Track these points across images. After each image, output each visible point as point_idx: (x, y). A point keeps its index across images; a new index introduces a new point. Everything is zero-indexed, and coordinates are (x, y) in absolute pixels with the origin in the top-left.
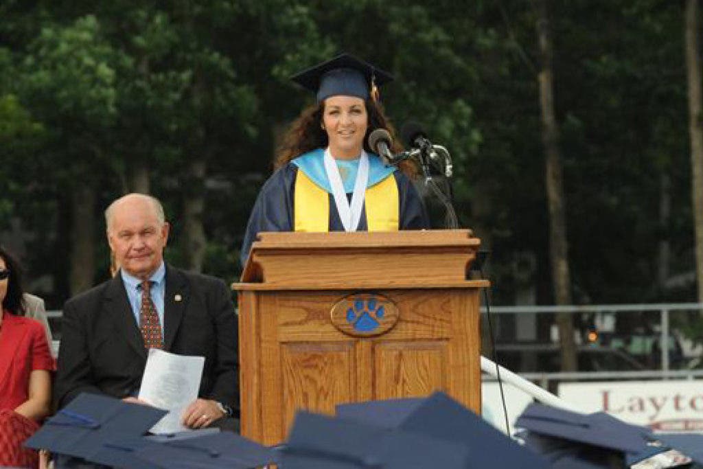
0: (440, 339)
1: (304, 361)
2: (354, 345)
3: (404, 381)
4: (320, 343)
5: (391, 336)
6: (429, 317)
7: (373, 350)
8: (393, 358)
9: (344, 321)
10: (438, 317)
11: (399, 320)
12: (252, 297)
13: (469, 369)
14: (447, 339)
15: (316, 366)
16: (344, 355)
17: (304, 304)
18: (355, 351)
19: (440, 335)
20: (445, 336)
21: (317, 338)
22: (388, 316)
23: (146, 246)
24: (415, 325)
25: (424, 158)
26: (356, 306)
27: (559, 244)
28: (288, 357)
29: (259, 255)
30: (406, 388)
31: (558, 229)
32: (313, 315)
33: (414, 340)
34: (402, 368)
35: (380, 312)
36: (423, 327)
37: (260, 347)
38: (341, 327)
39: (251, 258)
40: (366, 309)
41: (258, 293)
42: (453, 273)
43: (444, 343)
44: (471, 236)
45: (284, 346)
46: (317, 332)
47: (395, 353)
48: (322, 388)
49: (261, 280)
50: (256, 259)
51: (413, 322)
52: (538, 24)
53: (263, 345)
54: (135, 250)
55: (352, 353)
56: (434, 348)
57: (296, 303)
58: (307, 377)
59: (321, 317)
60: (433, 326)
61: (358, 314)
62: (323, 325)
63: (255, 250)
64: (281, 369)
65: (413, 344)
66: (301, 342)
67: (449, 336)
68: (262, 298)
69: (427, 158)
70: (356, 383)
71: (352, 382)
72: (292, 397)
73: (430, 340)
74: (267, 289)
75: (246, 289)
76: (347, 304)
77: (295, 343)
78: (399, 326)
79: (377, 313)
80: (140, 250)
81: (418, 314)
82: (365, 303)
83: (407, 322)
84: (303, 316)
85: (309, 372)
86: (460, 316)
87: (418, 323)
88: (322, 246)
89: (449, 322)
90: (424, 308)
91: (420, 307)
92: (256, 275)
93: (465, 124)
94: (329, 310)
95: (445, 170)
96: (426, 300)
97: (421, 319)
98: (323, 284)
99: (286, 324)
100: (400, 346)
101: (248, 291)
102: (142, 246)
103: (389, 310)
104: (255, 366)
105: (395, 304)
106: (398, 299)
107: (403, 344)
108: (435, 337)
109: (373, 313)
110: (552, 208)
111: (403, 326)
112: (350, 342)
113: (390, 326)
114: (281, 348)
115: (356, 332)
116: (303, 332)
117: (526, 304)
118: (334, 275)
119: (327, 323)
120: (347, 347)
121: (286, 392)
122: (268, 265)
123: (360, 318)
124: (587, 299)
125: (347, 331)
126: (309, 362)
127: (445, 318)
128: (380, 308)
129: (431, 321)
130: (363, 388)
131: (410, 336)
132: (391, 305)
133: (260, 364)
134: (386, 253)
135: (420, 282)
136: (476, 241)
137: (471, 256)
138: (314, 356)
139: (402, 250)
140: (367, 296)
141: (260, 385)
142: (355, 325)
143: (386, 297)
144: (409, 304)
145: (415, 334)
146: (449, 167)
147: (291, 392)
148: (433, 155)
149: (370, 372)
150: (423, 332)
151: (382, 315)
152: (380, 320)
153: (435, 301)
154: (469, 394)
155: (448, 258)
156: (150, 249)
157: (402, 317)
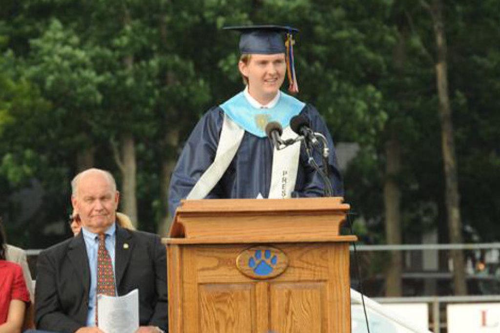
0: (320, 281)
1: (217, 297)
2: (254, 285)
3: (292, 313)
4: (229, 284)
5: (282, 278)
6: (311, 264)
7: (269, 289)
8: (284, 295)
9: (247, 267)
10: (318, 263)
11: (288, 266)
12: (177, 249)
13: (342, 303)
14: (325, 281)
15: (225, 301)
16: (247, 293)
17: (216, 254)
18: (255, 290)
19: (320, 278)
20: (324, 278)
21: (226, 279)
22: (280, 263)
23: (105, 208)
24: (301, 270)
25: (308, 144)
26: (256, 256)
27: (453, 195)
28: (204, 295)
29: (181, 217)
30: (294, 318)
31: (451, 184)
32: (223, 263)
33: (299, 281)
34: (291, 302)
35: (273, 260)
36: (306, 272)
37: (183, 286)
38: (244, 272)
39: (176, 220)
40: (263, 258)
41: (181, 246)
42: (330, 230)
43: (322, 284)
44: (344, 202)
45: (201, 286)
46: (226, 275)
47: (286, 291)
48: (230, 318)
49: (183, 236)
50: (179, 220)
51: (299, 268)
52: (436, 27)
53: (185, 285)
54: (97, 210)
55: (252, 292)
56: (315, 288)
57: (211, 254)
58: (218, 310)
59: (229, 263)
60: (315, 271)
61: (257, 262)
62: (230, 270)
63: (178, 213)
64: (199, 304)
65: (298, 284)
66: (215, 283)
67: (327, 278)
68: (185, 250)
69: (310, 143)
70: (256, 314)
71: (253, 313)
72: (207, 326)
73: (313, 281)
74: (188, 243)
75: (172, 243)
76: (249, 254)
77: (210, 284)
78: (288, 271)
79: (272, 262)
80: (100, 211)
81: (303, 261)
82: (263, 253)
83: (294, 267)
84: (215, 263)
85: (220, 306)
86: (334, 262)
87: (303, 268)
88: (230, 210)
89: (327, 268)
90: (308, 257)
91: (305, 256)
92: (179, 232)
93: (376, 105)
94: (235, 259)
95: (323, 152)
96: (308, 251)
97: (305, 265)
98: (230, 239)
99: (203, 270)
100: (289, 286)
101: (174, 245)
102: (101, 208)
103: (281, 258)
104: (179, 301)
105: (285, 254)
106: (287, 250)
107: (292, 285)
108: (316, 279)
109: (268, 261)
110: (447, 169)
111: (291, 270)
112: (251, 283)
113: (281, 271)
114: (199, 289)
115: (256, 275)
116: (216, 276)
117: (430, 242)
118: (239, 232)
119: (233, 268)
120: (249, 287)
121: (203, 322)
122: (189, 225)
123: (258, 265)
124: (476, 238)
125: (249, 275)
126: (220, 298)
127: (323, 265)
128: (275, 257)
129: (313, 267)
130: (261, 318)
131: (297, 279)
132: (282, 255)
133: (183, 301)
134: (278, 215)
135: (304, 237)
136: (347, 206)
137: (343, 218)
138: (224, 294)
139: (292, 214)
140: (264, 248)
141: (183, 316)
142: (255, 270)
143: (279, 249)
144: (295, 254)
145: (300, 277)
146: (326, 150)
147: (206, 322)
148: (314, 140)
149: (267, 305)
150: (306, 275)
151: (275, 263)
152: (274, 267)
153: (316, 252)
154: (342, 322)
155: (326, 219)
156: (107, 210)
157: (291, 264)
